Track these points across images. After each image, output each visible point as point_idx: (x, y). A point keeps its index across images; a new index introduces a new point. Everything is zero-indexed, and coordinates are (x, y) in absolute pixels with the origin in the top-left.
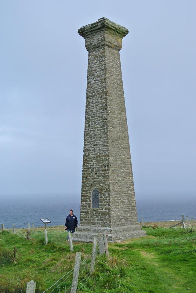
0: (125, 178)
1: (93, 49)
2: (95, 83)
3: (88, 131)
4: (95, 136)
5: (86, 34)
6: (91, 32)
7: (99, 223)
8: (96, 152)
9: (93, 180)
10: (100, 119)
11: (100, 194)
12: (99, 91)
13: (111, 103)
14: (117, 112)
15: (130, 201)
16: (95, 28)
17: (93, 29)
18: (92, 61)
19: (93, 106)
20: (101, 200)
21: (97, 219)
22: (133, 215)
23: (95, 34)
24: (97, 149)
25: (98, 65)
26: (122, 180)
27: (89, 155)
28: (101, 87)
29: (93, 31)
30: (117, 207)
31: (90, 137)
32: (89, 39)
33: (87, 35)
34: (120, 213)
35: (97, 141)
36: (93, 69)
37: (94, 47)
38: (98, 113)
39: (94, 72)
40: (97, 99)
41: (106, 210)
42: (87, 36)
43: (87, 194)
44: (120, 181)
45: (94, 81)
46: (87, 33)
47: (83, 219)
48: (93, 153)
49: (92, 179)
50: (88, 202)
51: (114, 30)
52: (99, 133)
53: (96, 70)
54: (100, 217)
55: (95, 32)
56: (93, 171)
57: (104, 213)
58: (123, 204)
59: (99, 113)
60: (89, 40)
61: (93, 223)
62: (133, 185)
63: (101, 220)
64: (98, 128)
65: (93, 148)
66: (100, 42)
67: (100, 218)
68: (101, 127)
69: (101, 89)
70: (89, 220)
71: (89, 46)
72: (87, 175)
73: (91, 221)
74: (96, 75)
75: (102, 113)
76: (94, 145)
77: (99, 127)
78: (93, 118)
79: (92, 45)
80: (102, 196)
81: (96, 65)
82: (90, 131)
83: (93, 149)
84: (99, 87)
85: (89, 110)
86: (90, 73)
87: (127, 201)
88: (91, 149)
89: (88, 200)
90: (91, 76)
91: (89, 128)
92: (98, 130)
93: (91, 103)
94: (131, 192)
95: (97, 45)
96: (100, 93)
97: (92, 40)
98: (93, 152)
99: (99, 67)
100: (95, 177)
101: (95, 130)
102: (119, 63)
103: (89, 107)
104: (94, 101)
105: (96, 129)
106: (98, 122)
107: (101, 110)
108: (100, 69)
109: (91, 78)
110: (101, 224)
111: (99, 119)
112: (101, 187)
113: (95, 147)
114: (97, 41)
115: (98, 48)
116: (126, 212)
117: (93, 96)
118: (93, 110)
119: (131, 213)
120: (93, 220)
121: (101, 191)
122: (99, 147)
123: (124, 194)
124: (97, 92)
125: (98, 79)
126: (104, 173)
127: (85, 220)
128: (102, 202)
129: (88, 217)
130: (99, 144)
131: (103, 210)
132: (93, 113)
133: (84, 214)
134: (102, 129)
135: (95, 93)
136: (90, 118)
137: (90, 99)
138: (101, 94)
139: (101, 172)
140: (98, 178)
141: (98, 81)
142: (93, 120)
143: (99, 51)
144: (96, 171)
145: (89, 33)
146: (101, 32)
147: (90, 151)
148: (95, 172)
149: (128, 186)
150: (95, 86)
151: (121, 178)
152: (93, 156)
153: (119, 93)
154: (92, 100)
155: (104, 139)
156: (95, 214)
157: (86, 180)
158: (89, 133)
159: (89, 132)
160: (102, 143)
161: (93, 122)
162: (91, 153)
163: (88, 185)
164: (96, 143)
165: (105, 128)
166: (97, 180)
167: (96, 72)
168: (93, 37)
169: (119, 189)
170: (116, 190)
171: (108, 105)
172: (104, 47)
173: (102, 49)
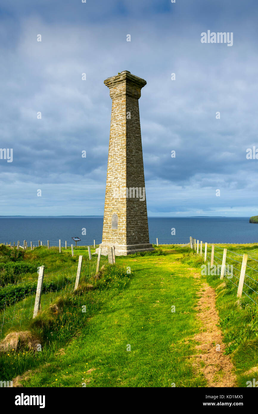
0: (140, 205)
1: (116, 97)
2: (117, 126)
3: (110, 166)
4: (116, 170)
5: (111, 85)
6: (114, 83)
7: (117, 241)
8: (116, 184)
9: (113, 207)
10: (121, 157)
11: (118, 218)
12: (120, 133)
13: (129, 144)
14: (134, 151)
15: (143, 224)
16: (118, 80)
17: (116, 81)
18: (115, 108)
19: (115, 146)
20: (119, 222)
21: (116, 238)
22: (146, 235)
23: (118, 85)
24: (118, 181)
25: (119, 111)
26: (137, 207)
27: (110, 186)
28: (122, 130)
29: (117, 82)
30: (132, 228)
31: (112, 171)
32: (113, 88)
33: (112, 86)
34: (134, 233)
35: (118, 175)
36: (116, 115)
37: (117, 96)
38: (119, 152)
39: (117, 117)
40: (118, 140)
41: (123, 231)
42: (112, 87)
43: (108, 218)
44: (135, 207)
45: (117, 125)
46: (111, 83)
47: (104, 238)
48: (114, 185)
49: (113, 205)
50: (109, 224)
51: (134, 82)
52: (119, 168)
53: (118, 115)
54: (118, 236)
55: (118, 83)
56: (113, 199)
57: (121, 233)
58: (137, 227)
59: (120, 152)
60: (113, 90)
61: (112, 241)
62: (146, 211)
63: (120, 239)
64: (119, 164)
65: (114, 180)
66: (122, 92)
67: (118, 237)
68: (120, 164)
69: (122, 132)
70: (109, 239)
71: (113, 95)
72: (108, 202)
73: (111, 240)
74: (118, 120)
75: (122, 151)
76: (115, 178)
77: (120, 163)
78: (115, 156)
79: (116, 94)
80: (120, 219)
81: (118, 112)
82: (112, 166)
83: (114, 181)
84: (121, 130)
85: (112, 149)
86: (113, 118)
87: (141, 224)
88: (112, 181)
89: (109, 222)
90: (114, 121)
91: (111, 164)
92: (118, 166)
93: (113, 143)
94: (144, 217)
95: (119, 95)
96: (121, 135)
97: (115, 90)
98: (114, 183)
99: (121, 114)
100: (115, 204)
101: (116, 166)
102: (137, 110)
103: (112, 146)
104: (116, 142)
105: (117, 165)
106: (118, 159)
107: (121, 149)
108: (122, 115)
109: (114, 122)
110: (119, 242)
111: (119, 157)
112: (119, 212)
113: (116, 179)
114: (119, 91)
115: (120, 97)
116: (140, 233)
117: (116, 137)
118: (115, 149)
119: (144, 234)
120: (113, 238)
121: (119, 216)
122: (119, 180)
123: (139, 218)
124: (118, 134)
125: (120, 123)
126: (122, 201)
127: (106, 238)
128: (120, 224)
129: (109, 236)
130: (119, 177)
131: (121, 231)
133: (105, 233)
134: (121, 165)
135: (117, 135)
136: (113, 156)
137: (113, 139)
138: (121, 136)
139: (120, 200)
140: (117, 205)
141: (119, 125)
142: (115, 158)
143: (121, 99)
144: (116, 199)
145: (114, 84)
146: (123, 83)
147: (111, 183)
148: (115, 200)
149: (142, 211)
150: (117, 129)
151: (136, 205)
152: (114, 187)
153: (137, 135)
154: (114, 140)
155: (123, 173)
156: (114, 233)
157: (108, 206)
158: (111, 168)
159: (112, 167)
160: (121, 177)
161: (115, 159)
162: (113, 184)
163: (109, 210)
164: (116, 177)
165: (124, 164)
166: (117, 206)
167: (118, 118)
168: (116, 87)
169: (134, 214)
170: (132, 215)
171: (127, 145)
172: (125, 96)
173: (124, 98)
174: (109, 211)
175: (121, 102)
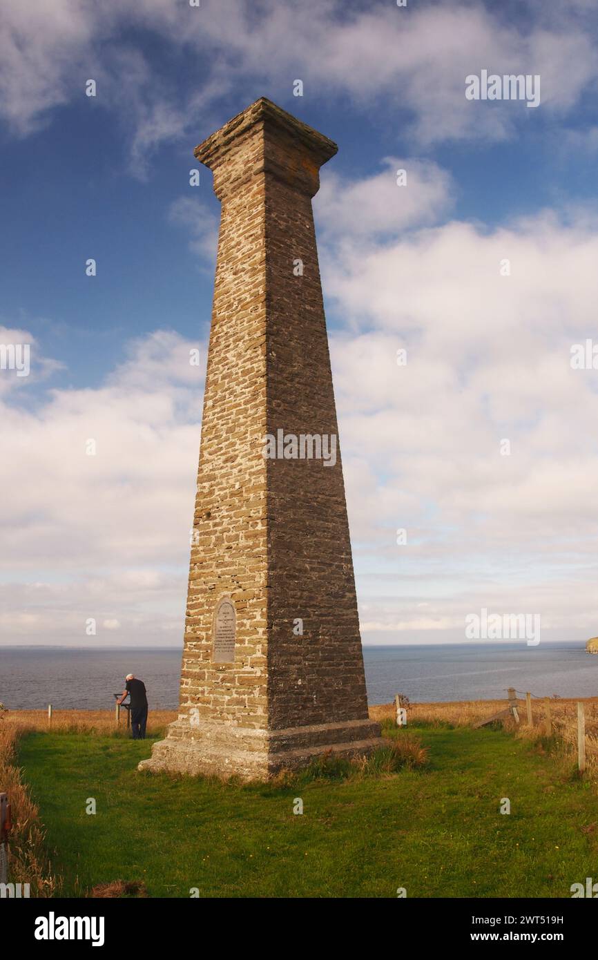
0: (324, 564)
1: (233, 190)
2: (235, 279)
3: (212, 421)
4: (230, 430)
5: (216, 156)
6: (227, 143)
7: (234, 714)
8: (232, 481)
9: (219, 571)
10: (247, 378)
11: (237, 615)
12: (246, 299)
13: (278, 330)
15: (342, 641)
16: (237, 129)
17: (232, 134)
18: (231, 222)
19: (228, 346)
20: (241, 633)
21: (227, 698)
22: (353, 687)
23: (236, 149)
24: (235, 471)
25: (244, 228)
26: (312, 569)
27: (211, 493)
28: (251, 286)
29: (232, 139)
30: (293, 658)
31: (216, 437)
32: (222, 166)
33: (218, 158)
34: (304, 679)
35: (236, 447)
36: (233, 243)
37: (236, 183)
38: (240, 362)
39: (235, 250)
40: (239, 322)
41: (256, 669)
42: (219, 161)
43: (201, 617)
44: (306, 571)
45: (235, 274)
46: (217, 149)
47: (187, 698)
48: (225, 485)
49: (217, 566)
50: (204, 642)
52: (242, 420)
53: (239, 243)
54: (237, 693)
55: (237, 141)
56: (219, 540)
57: (247, 679)
58: (316, 651)
59: (245, 362)
60: (224, 170)
61: (215, 711)
62: (353, 590)
63: (241, 702)
64: (239, 405)
65: (222, 468)
66: (250, 165)
67: (235, 696)
68: (246, 403)
69: (252, 292)
70: (204, 702)
71: (223, 186)
72: (202, 554)
73: (211, 706)
74: (240, 256)
75: (251, 358)
76: (226, 461)
77: (242, 401)
78: (226, 381)
79: (231, 180)
80: (245, 621)
81: (241, 231)
82: (218, 419)
83: (223, 471)
84: (247, 288)
85: (217, 359)
86: (224, 255)
87: (331, 640)
88: (217, 472)
89: (203, 634)
90: (227, 264)
91: (216, 410)
92: (238, 413)
93: (222, 336)
94: (345, 612)
95: (243, 177)
96: (248, 303)
97: (230, 168)
98: (224, 481)
99: (247, 235)
100: (227, 559)
101: (232, 413)
102: (309, 229)
103: (218, 349)
104: (231, 331)
105: (234, 410)
106: (238, 389)
107: (249, 352)
108: (250, 239)
109: (227, 270)
110: (238, 715)
111: (241, 379)
112: (241, 590)
113: (229, 464)
114: (242, 166)
115: (248, 185)
116: (327, 679)
117: (230, 317)
118: (228, 355)
119: (346, 681)
120: (216, 701)
121: (240, 606)
122: (241, 464)
123: (321, 615)
124: (240, 301)
125: (244, 266)
126: (251, 543)
127: (193, 700)
128: (242, 642)
129: (203, 692)
130: (241, 455)
131: (248, 669)
132: (227, 364)
133: (189, 681)
134: (249, 406)
135: (235, 306)
136: (220, 382)
137: (221, 326)
138: (250, 304)
139: (243, 542)
140: (233, 564)
141: (243, 273)
142: (226, 386)
143: (249, 191)
144: (230, 539)
145: (223, 150)
146: (255, 136)
147: (214, 479)
148: (226, 543)
149: (335, 589)
150: (234, 289)
151: (310, 563)
152: (222, 493)
153: (308, 307)
154: (224, 328)
155: (255, 436)
156: (223, 680)
157: (202, 571)
158: (215, 426)
159: (215, 421)
160: (249, 450)
161: (226, 390)
162: (218, 484)
163: (204, 587)
164: (232, 453)
165: (258, 401)
166: (232, 568)
167: (239, 250)
168: (232, 158)
169: (301, 598)
170: (292, 601)
171: (268, 334)
172: (262, 177)
173: (258, 185)
174: (204, 591)
175: (247, 199)
